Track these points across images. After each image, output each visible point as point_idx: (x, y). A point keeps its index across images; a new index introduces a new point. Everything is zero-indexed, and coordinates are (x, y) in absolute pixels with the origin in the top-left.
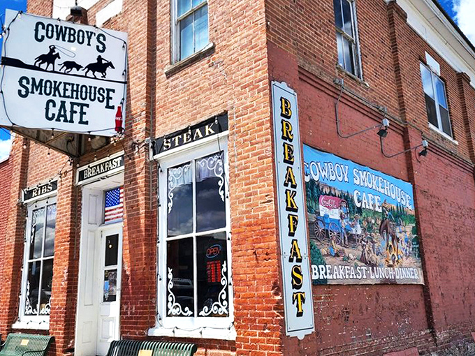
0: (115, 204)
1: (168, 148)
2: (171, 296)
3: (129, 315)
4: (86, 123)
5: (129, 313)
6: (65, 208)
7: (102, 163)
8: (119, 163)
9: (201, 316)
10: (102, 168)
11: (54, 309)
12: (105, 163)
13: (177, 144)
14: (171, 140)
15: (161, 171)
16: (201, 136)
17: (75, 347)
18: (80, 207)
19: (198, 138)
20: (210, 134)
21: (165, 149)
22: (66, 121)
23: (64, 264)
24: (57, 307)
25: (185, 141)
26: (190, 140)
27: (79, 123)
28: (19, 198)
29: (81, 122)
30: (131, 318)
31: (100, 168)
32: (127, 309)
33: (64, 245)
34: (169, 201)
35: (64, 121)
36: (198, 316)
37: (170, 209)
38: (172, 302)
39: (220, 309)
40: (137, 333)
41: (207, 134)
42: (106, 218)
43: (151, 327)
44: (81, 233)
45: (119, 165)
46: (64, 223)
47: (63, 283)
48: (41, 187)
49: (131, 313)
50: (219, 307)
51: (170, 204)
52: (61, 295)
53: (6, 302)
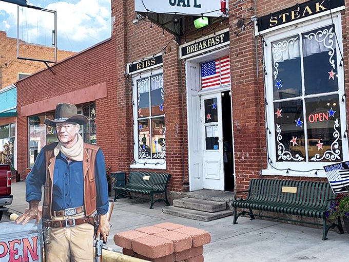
0: (211, 74)
1: (274, 25)
2: (281, 146)
3: (243, 159)
4: (199, 6)
5: (243, 158)
6: (172, 78)
7: (205, 40)
8: (222, 39)
9: (313, 161)
10: (204, 44)
11: (170, 154)
12: (207, 39)
13: (284, 21)
14: (278, 17)
15: (266, 45)
16: (310, 12)
17: (190, 182)
18: (185, 77)
19: (307, 15)
20: (321, 11)
21: (271, 25)
22: (184, 5)
23: (174, 121)
24: (172, 153)
25: (293, 18)
26: (299, 16)
27: (194, 6)
28: (125, 70)
29: (196, 6)
30: (246, 162)
31: (202, 44)
32: (241, 155)
33: (174, 107)
34: (274, 70)
35: (183, 6)
36: (310, 161)
37: (275, 77)
38: (282, 150)
39: (333, 156)
40: (253, 172)
41: (318, 10)
42: (203, 86)
43: (264, 169)
44: (187, 97)
45: (222, 41)
46: (172, 90)
47: (176, 136)
48: (145, 62)
49: (245, 158)
50: (331, 154)
51: (275, 72)
52: (175, 144)
53: (123, 149)
